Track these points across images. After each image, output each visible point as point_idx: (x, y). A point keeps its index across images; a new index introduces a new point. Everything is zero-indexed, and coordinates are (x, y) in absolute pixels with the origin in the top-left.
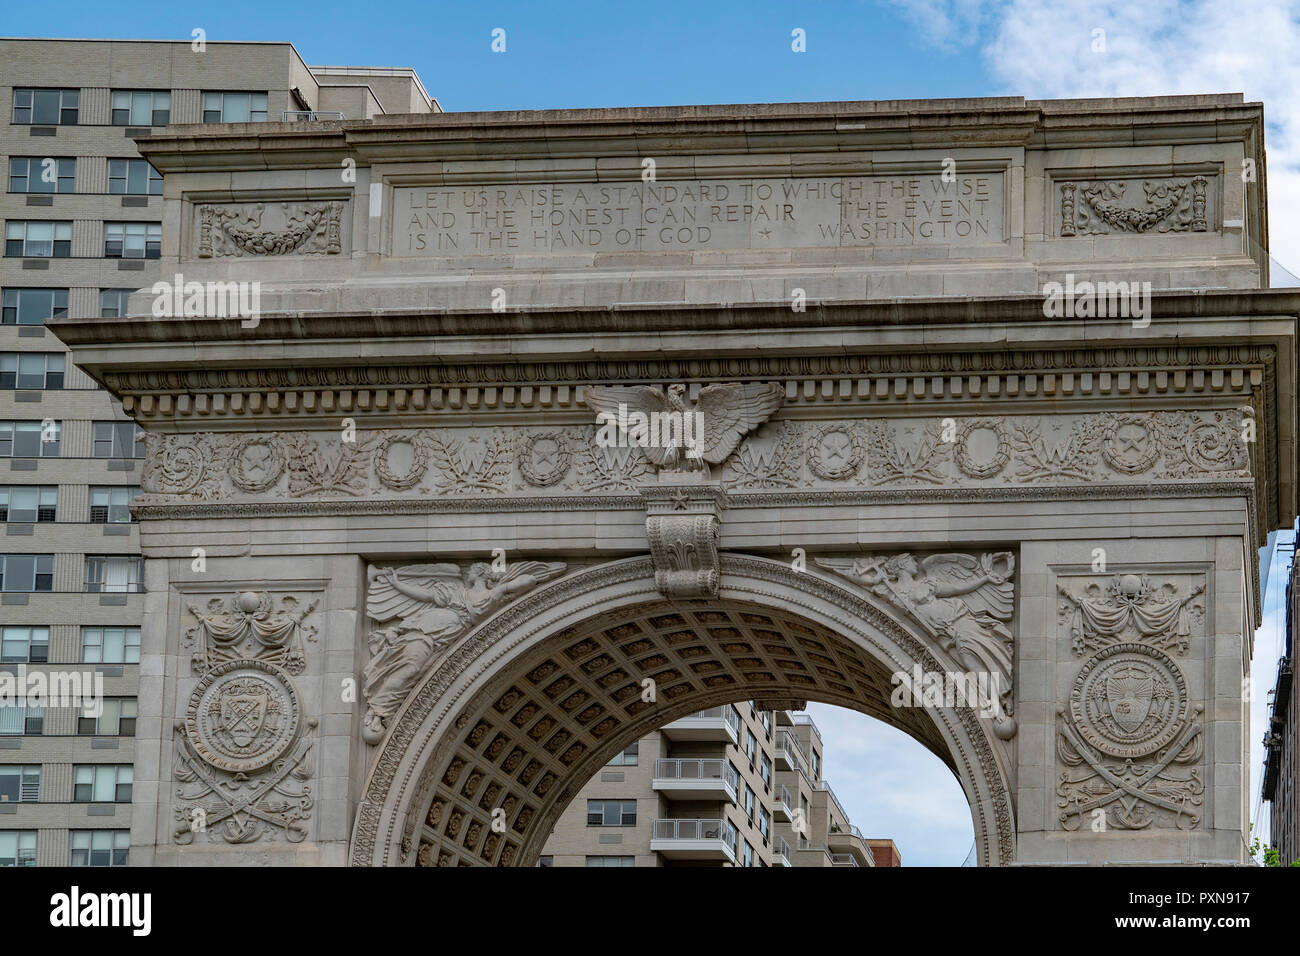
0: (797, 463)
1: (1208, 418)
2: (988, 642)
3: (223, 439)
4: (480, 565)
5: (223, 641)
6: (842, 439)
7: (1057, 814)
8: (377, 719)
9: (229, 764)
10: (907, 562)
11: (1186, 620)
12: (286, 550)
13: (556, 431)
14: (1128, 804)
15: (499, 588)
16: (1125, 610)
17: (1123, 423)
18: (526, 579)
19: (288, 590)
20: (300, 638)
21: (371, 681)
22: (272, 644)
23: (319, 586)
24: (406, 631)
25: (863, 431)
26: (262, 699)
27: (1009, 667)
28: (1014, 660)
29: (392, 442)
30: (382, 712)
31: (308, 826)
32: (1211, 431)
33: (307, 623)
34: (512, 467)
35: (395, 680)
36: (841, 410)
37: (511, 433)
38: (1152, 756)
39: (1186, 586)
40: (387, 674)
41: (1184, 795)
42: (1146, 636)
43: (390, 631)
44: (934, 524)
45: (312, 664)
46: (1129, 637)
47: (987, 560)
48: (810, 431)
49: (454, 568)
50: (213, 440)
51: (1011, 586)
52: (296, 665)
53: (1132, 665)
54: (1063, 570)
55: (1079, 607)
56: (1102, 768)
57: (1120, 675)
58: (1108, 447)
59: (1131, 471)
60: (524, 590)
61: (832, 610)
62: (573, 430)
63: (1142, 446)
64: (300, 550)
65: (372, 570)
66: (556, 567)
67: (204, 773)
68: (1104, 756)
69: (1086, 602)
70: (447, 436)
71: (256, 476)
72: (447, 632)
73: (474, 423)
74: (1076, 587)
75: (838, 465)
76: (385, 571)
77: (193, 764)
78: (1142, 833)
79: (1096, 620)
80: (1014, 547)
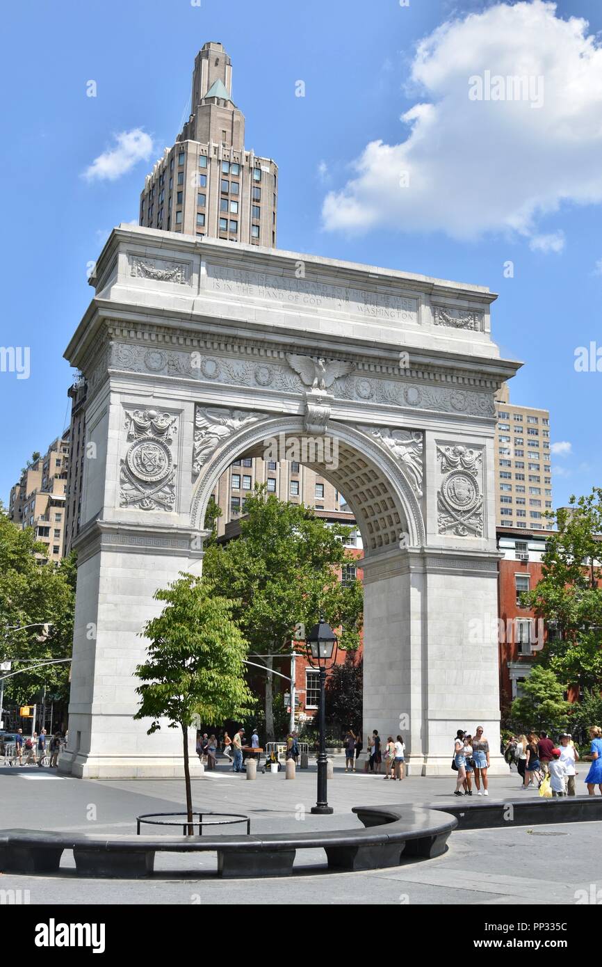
0: (352, 391)
1: (482, 395)
2: (415, 464)
3: (143, 349)
4: (239, 411)
5: (140, 429)
6: (366, 385)
7: (438, 528)
8: (199, 466)
9: (144, 478)
10: (387, 430)
11: (477, 465)
12: (167, 396)
13: (269, 366)
14: (461, 528)
15: (245, 421)
16: (459, 458)
17: (457, 393)
18: (255, 419)
19: (166, 412)
20: (171, 430)
21: (198, 451)
22: (160, 432)
23: (178, 412)
24: (210, 433)
25: (374, 382)
26: (157, 453)
27: (422, 474)
28: (424, 470)
29: (208, 360)
30: (201, 464)
31: (173, 505)
32: (483, 400)
33: (174, 425)
34: (252, 377)
35: (206, 451)
36: (368, 374)
37: (252, 364)
38: (468, 511)
39: (476, 453)
40: (203, 449)
41: (478, 525)
42: (465, 468)
43: (203, 432)
44: (399, 420)
45: (175, 442)
46: (460, 468)
47: (413, 434)
48: (356, 379)
49: (227, 411)
50: (138, 348)
51: (421, 445)
52: (170, 441)
53: (461, 478)
54: (439, 442)
55: (444, 455)
56: (453, 513)
57: (458, 481)
58: (453, 401)
59: (460, 410)
60: (253, 423)
61: (361, 445)
62: (274, 366)
63: (463, 402)
64: (173, 397)
65: (198, 408)
66: (265, 416)
67: (133, 481)
68: (454, 510)
69: (447, 453)
70: (229, 361)
71: (154, 365)
72: (226, 436)
73: (239, 358)
74: (443, 448)
75: (365, 393)
76: (202, 409)
77: (129, 476)
78: (463, 537)
79: (451, 461)
80: (423, 431)
